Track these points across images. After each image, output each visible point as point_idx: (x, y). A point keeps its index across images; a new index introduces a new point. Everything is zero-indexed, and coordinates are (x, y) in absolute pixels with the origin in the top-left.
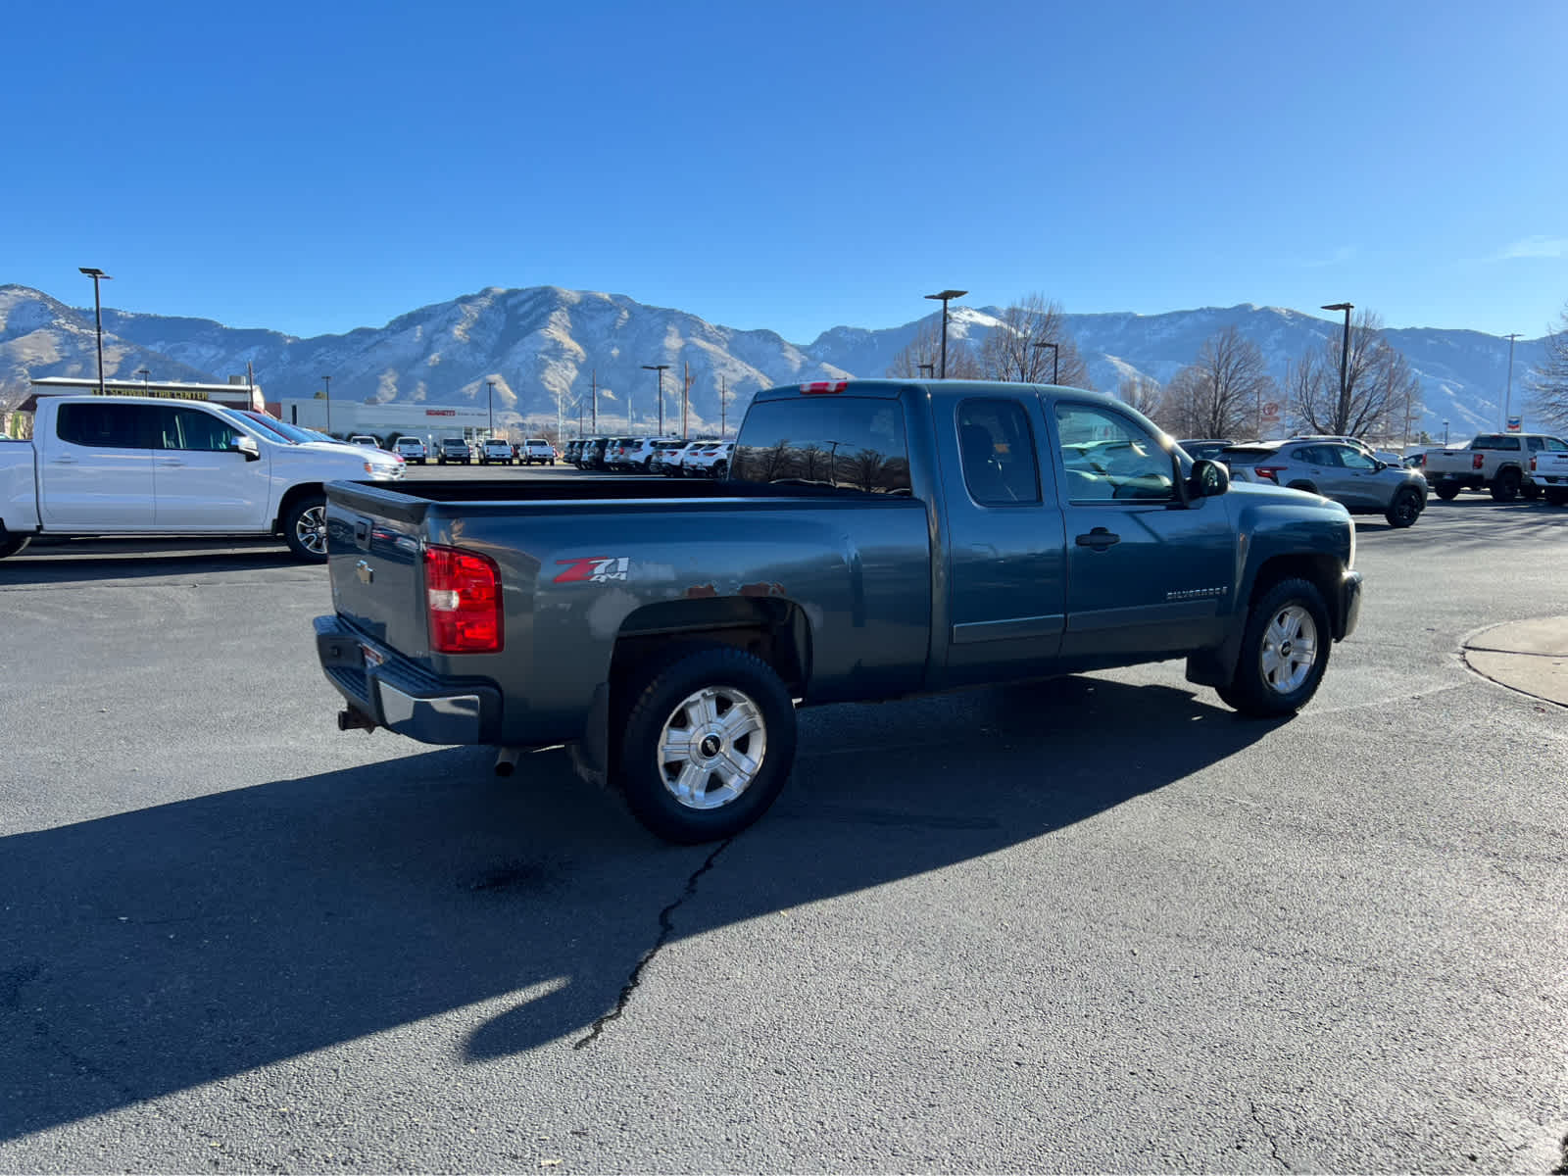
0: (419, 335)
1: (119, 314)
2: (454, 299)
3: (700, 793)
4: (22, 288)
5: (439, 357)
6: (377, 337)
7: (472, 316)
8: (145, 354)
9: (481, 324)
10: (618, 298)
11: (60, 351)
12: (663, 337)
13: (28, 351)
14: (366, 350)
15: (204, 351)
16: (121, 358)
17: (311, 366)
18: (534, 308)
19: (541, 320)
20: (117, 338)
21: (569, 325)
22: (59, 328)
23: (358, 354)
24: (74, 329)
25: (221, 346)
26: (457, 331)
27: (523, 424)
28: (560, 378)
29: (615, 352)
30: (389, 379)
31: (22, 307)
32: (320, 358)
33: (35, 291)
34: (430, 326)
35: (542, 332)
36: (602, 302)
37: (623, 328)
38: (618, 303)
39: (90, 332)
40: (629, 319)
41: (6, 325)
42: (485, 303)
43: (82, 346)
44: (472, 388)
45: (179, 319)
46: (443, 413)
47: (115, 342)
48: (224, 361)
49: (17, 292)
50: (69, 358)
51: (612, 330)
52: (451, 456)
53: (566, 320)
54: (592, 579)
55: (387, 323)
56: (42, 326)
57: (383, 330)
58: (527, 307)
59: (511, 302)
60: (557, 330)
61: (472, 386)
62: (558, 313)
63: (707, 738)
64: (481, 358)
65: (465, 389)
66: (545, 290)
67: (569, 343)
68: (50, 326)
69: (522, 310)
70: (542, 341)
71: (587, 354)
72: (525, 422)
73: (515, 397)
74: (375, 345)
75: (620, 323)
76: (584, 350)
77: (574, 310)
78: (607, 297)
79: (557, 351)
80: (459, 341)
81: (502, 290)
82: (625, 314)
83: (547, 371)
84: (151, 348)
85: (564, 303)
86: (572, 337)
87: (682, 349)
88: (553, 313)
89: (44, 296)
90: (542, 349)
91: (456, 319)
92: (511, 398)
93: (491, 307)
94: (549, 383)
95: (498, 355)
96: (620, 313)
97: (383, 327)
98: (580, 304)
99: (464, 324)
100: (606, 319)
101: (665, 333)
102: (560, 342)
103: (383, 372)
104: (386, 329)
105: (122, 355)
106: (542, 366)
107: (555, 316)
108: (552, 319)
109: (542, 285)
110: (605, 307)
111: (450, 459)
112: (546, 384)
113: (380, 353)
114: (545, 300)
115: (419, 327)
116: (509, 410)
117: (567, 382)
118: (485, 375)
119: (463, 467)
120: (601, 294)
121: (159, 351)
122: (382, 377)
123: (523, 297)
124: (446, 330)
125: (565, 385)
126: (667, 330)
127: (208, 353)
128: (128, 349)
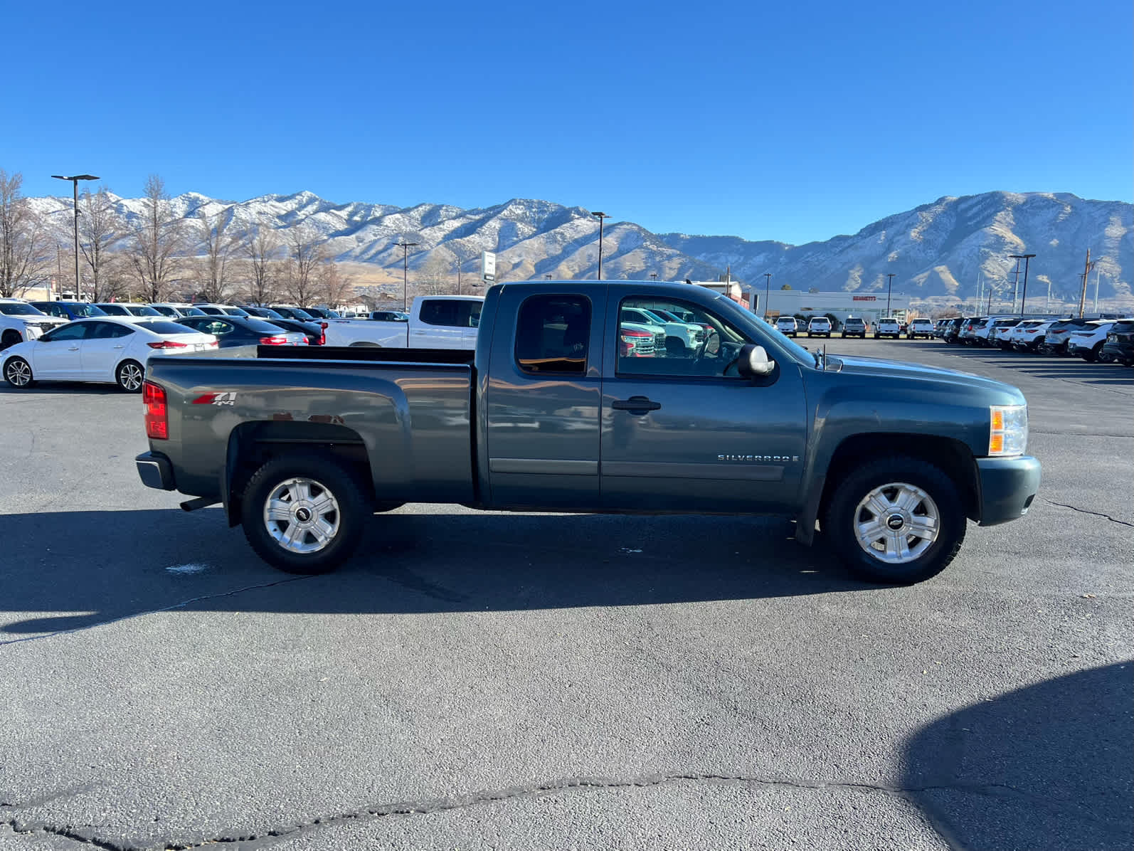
0: (883, 238)
1: (682, 236)
2: (913, 208)
3: (299, 543)
4: (628, 224)
5: (897, 254)
6: (850, 242)
7: (927, 221)
8: (693, 262)
9: (934, 227)
10: (1059, 196)
11: (645, 263)
12: (1105, 227)
13: (628, 263)
14: (841, 252)
15: (730, 258)
16: (679, 266)
17: (800, 265)
18: (981, 211)
19: (987, 220)
20: (678, 252)
21: (1012, 222)
22: (647, 248)
23: (835, 254)
24: (654, 248)
25: (741, 254)
26: (914, 234)
27: (962, 306)
28: (999, 267)
29: (1054, 242)
30: (856, 274)
31: (627, 236)
32: (807, 260)
33: (634, 224)
34: (892, 231)
35: (987, 230)
36: (1046, 200)
37: (1066, 220)
38: (1063, 198)
39: (664, 249)
40: (1070, 213)
41: (618, 247)
42: (939, 209)
43: (658, 259)
44: (921, 278)
45: (717, 237)
46: (866, 299)
47: (678, 255)
48: (744, 264)
49: (625, 226)
50: (650, 267)
51: (1053, 224)
52: (850, 331)
53: (1010, 218)
54: (214, 403)
55: (859, 231)
56: (637, 247)
57: (854, 236)
58: (975, 210)
59: (963, 206)
60: (1002, 227)
61: (921, 276)
62: (1003, 213)
63: (301, 509)
64: (932, 253)
65: (915, 279)
66: (993, 195)
67: (1010, 236)
68: (641, 247)
69: (970, 214)
70: (986, 236)
71: (1027, 245)
72: (963, 304)
73: (957, 284)
74: (849, 247)
75: (1062, 217)
76: (1024, 243)
77: (1018, 209)
78: (1051, 196)
79: (999, 244)
80: (915, 241)
81: (955, 198)
82: (1068, 209)
83: (988, 262)
84: (697, 258)
85: (1009, 204)
86: (1014, 232)
87: (1124, 237)
88: (999, 214)
89: (640, 228)
90: (986, 243)
91: (913, 224)
92: (953, 285)
93: (944, 212)
94: (989, 271)
95: (945, 252)
96: (1063, 209)
97: (855, 233)
98: (1024, 204)
99: (920, 228)
100: (1050, 214)
101: (1107, 222)
102: (1002, 237)
103: (852, 268)
104: (858, 235)
105: (680, 263)
106: (985, 257)
107: (1000, 215)
108: (997, 218)
109: (991, 191)
110: (1047, 204)
111: (849, 334)
112: (986, 272)
113: (852, 254)
114: (993, 202)
115: (884, 232)
116: (952, 294)
117: (1005, 270)
118: (933, 267)
119: (861, 340)
120: (1046, 194)
121: (702, 260)
122: (851, 271)
123: (975, 201)
124: (904, 233)
125: (1004, 273)
126: (1109, 220)
127: (733, 259)
128: (684, 259)
